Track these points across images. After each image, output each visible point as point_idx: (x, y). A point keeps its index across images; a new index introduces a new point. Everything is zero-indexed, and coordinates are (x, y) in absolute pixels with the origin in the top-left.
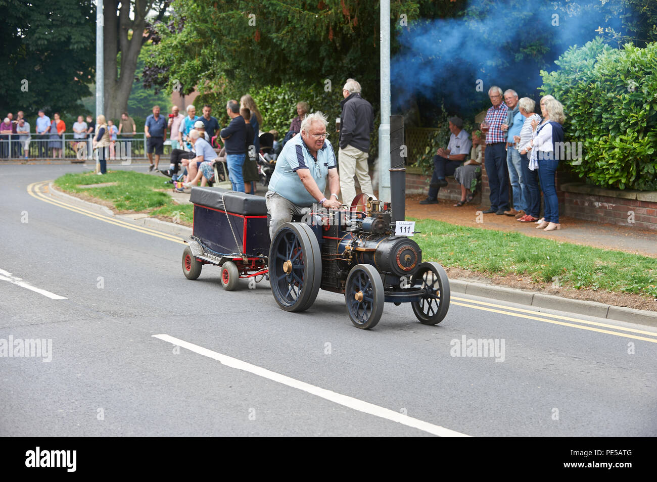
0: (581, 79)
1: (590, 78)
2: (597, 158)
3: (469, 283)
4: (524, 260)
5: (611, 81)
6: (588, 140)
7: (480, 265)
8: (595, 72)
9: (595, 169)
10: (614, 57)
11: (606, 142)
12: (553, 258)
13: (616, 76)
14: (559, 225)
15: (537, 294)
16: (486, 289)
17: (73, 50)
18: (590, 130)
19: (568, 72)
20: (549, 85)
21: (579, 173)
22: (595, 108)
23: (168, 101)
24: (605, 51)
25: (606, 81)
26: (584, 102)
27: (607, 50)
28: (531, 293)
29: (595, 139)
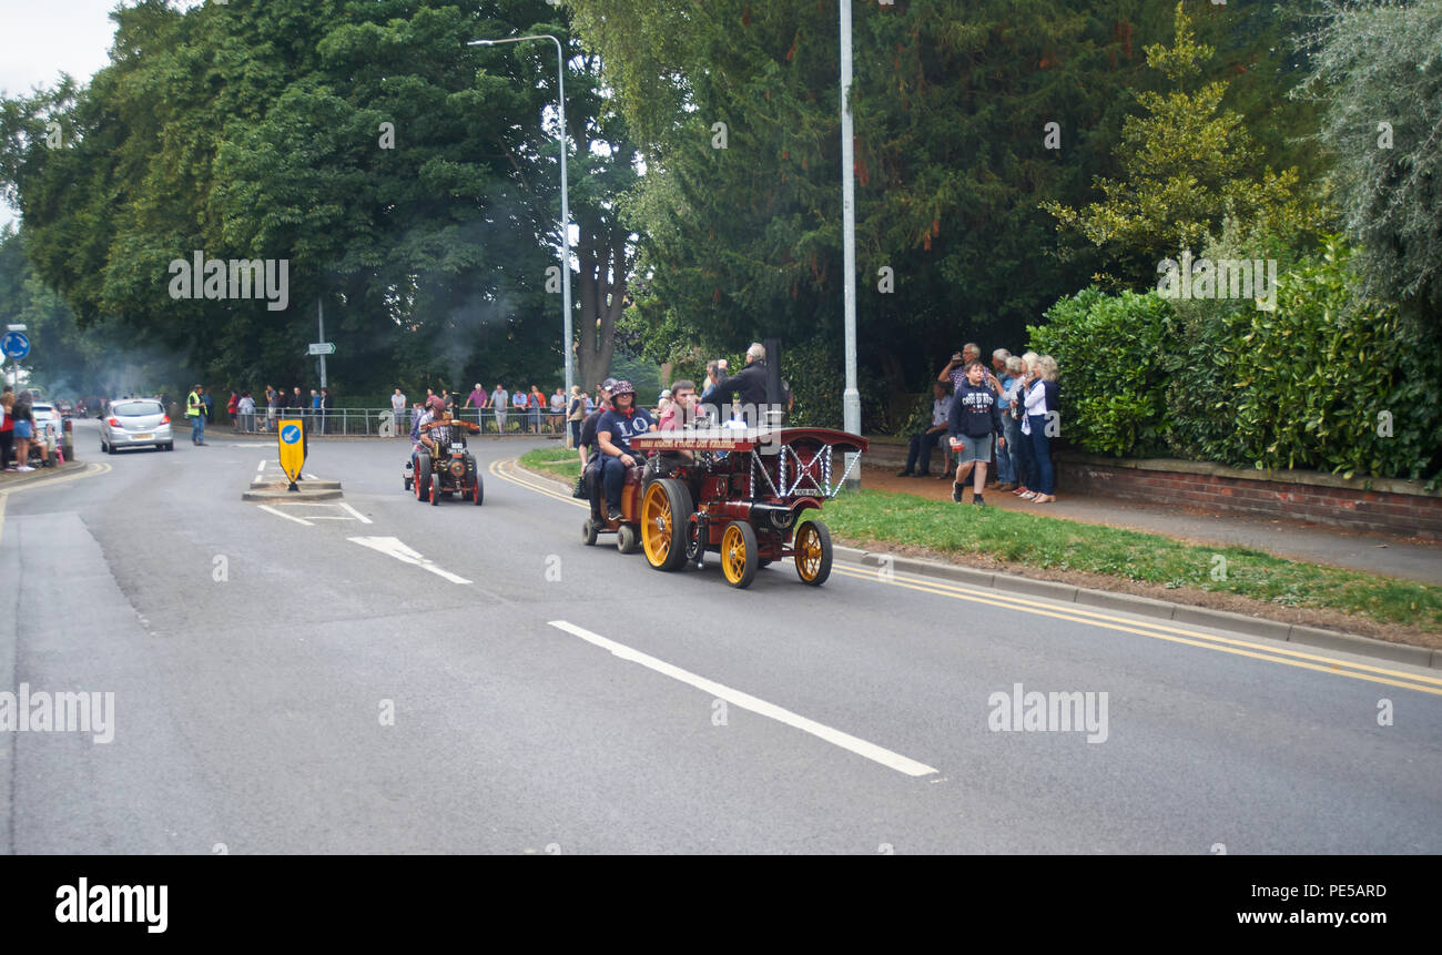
0: (1072, 333)
1: (1081, 331)
2: (1089, 422)
3: (926, 563)
4: (989, 536)
5: (1105, 333)
6: (1080, 402)
7: (940, 543)
8: (1087, 324)
9: (1088, 435)
10: (1109, 307)
11: (1100, 403)
12: (1021, 533)
13: (1110, 327)
14: (1053, 497)
15: (999, 575)
16: (944, 570)
17: (545, 317)
18: (1081, 391)
19: (1058, 326)
20: (1036, 341)
21: (1070, 439)
22: (1087, 365)
23: (660, 373)
24: (1100, 301)
25: (1100, 333)
26: (1075, 359)
27: (1104, 298)
28: (991, 574)
29: (1088, 400)
